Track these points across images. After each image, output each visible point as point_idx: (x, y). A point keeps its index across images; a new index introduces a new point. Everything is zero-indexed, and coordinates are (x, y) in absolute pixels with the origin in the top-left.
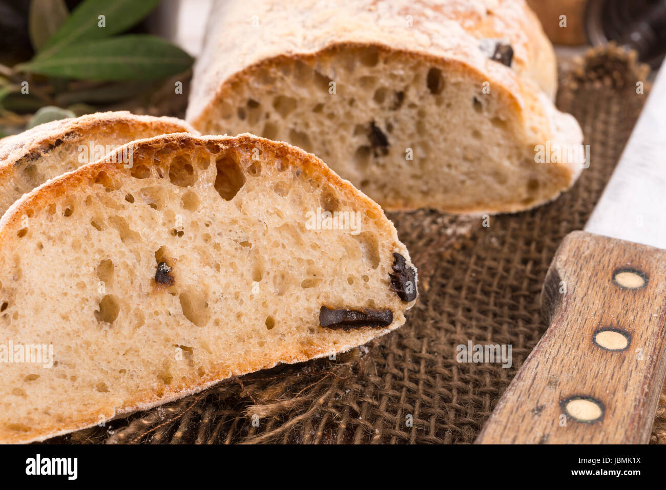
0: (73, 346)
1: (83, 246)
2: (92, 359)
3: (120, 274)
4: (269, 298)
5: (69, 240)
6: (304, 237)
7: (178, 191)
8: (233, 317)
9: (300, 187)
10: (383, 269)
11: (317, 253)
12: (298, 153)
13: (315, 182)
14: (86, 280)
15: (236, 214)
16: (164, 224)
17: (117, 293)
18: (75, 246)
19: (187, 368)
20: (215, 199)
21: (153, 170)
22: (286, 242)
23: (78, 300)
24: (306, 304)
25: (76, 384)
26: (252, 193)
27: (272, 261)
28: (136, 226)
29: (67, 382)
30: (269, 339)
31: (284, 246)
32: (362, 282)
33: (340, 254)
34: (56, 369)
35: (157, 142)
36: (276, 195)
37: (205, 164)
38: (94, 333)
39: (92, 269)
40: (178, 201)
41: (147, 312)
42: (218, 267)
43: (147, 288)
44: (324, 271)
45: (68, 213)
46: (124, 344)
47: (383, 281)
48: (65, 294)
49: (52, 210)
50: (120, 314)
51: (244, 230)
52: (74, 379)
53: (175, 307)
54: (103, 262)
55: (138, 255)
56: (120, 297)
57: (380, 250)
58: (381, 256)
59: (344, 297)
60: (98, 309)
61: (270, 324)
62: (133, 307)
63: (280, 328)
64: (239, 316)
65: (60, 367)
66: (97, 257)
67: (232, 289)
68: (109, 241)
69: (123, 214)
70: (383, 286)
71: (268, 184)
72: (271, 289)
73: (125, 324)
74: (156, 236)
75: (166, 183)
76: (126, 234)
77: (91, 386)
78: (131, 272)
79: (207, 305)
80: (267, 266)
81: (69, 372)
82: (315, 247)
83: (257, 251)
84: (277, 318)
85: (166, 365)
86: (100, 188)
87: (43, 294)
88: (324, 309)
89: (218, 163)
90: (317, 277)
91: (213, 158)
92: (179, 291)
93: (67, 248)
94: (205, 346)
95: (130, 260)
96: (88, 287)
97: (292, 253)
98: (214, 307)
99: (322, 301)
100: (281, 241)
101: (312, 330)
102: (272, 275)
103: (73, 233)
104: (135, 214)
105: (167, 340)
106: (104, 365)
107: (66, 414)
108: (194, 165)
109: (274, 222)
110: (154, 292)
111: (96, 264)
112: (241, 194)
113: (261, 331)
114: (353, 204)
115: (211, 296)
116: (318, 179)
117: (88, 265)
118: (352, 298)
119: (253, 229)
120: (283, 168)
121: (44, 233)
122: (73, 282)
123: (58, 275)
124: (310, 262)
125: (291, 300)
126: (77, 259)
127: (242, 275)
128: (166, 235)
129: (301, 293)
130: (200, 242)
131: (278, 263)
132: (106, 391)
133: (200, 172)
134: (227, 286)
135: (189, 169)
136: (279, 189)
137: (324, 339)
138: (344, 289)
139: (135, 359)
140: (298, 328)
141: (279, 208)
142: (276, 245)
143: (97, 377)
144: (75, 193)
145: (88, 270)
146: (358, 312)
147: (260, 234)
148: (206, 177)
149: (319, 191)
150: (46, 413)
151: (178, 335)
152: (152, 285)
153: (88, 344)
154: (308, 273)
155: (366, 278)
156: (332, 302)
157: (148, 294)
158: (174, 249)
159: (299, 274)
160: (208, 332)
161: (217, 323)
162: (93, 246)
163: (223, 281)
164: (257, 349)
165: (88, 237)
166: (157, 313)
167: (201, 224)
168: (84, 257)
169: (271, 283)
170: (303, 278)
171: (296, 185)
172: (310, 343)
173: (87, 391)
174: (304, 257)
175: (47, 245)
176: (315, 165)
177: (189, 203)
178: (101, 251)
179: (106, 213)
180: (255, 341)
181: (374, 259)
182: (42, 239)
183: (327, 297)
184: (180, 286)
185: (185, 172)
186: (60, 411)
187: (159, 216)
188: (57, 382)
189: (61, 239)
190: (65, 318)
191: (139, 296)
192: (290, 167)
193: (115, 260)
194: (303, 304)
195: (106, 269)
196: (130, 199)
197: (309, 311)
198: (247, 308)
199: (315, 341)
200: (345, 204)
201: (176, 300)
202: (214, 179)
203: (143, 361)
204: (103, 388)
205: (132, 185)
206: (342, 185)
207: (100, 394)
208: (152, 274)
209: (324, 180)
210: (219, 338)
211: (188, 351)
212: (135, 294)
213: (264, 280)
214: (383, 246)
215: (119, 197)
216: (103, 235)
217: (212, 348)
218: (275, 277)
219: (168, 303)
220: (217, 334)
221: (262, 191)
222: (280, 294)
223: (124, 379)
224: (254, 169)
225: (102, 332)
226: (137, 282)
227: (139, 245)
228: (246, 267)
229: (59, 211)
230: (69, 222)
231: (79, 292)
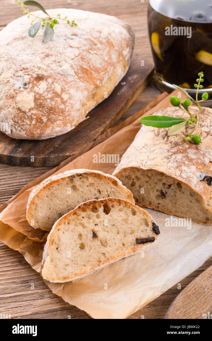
0: (76, 256)
1: (74, 231)
2: (81, 258)
3: (84, 237)
4: (122, 238)
5: (70, 230)
6: (128, 221)
7: (95, 214)
8: (114, 244)
9: (125, 209)
10: (150, 227)
11: (132, 225)
12: (123, 200)
13: (129, 207)
14: (76, 239)
15: (110, 218)
16: (93, 223)
17: (84, 241)
18: (72, 231)
19: (105, 258)
20: (104, 215)
21: (87, 210)
22: (124, 223)
23: (75, 244)
24: (132, 239)
25: (78, 265)
26: (113, 212)
27: (121, 228)
28: (86, 225)
29: (76, 265)
30: (124, 248)
31: (124, 225)
32: (145, 231)
33: (138, 225)
34: (72, 262)
35: (88, 202)
36: (120, 212)
37: (100, 206)
38: (80, 252)
39: (77, 236)
40: (95, 217)
41: (92, 245)
42: (108, 232)
43: (92, 239)
44: (135, 230)
45: (68, 223)
46: (88, 254)
47: (151, 230)
48: (72, 243)
49: (65, 223)
50: (86, 247)
51: (113, 221)
52: (77, 264)
53: (99, 243)
54: (79, 234)
55: (88, 231)
56: (85, 242)
57: (148, 222)
58: (149, 224)
59: (141, 235)
60: (80, 246)
61: (123, 245)
62: (89, 244)
63: (126, 245)
64: (115, 244)
65: (73, 262)
66: (78, 233)
67: (112, 237)
68: (80, 229)
69: (82, 222)
70: (151, 231)
71: (117, 209)
72: (122, 236)
73: (87, 249)
74: (91, 226)
75: (92, 213)
76: (84, 226)
77: (82, 265)
78: (87, 236)
79: (107, 242)
80: (120, 230)
81: (76, 263)
82: (132, 224)
83: (117, 227)
84: (125, 243)
85: (99, 259)
86: (75, 216)
87: (66, 244)
88: (137, 239)
89: (104, 206)
90: (134, 231)
91: (102, 205)
92: (99, 239)
93: (70, 232)
94: (108, 252)
95: (86, 233)
96: (77, 241)
97: (126, 226)
98: (109, 242)
99: (136, 237)
100: (123, 223)
101: (134, 245)
102: (122, 232)
103: (71, 228)
104: (85, 221)
105: (98, 252)
106: (84, 260)
107: (77, 273)
108: (97, 207)
109: (120, 219)
110: (93, 240)
111: (78, 235)
112: (111, 213)
113: (122, 247)
114: (140, 211)
115: (107, 239)
116: (129, 206)
117: (76, 235)
118: (143, 236)
119: (115, 221)
120: (120, 205)
121: (64, 229)
122: (73, 240)
123: (69, 239)
124: (131, 228)
125: (128, 238)
126: (73, 234)
127: (114, 233)
128: (94, 225)
129: (130, 236)
130: (102, 226)
131: (123, 229)
132: (86, 266)
133: (99, 209)
134: (111, 236)
135: (96, 208)
136: (120, 210)
137: (138, 247)
138: (141, 233)
139: (91, 258)
140: (131, 245)
141: (121, 215)
142: (122, 224)
143: (83, 263)
144: (70, 218)
145: (76, 237)
146: (145, 239)
147: (117, 222)
148: (101, 210)
149: (130, 209)
150: (72, 273)
151: (101, 250)
152: (92, 238)
153: (79, 255)
154: (131, 231)
155: (146, 230)
156: (138, 237)
157: (92, 241)
158: (96, 229)
159: (129, 231)
160: (108, 249)
161: (110, 246)
162: (76, 231)
163: (110, 235)
164: (121, 251)
165: (75, 229)
166: (95, 245)
167: (102, 222)
168: (75, 233)
169: (122, 234)
170: (130, 232)
171: (124, 208)
172: (135, 248)
173: (81, 267)
174: (129, 226)
175: (65, 232)
176: (128, 203)
177: (98, 217)
178: (78, 232)
179: (78, 222)
180: (120, 249)
181: (147, 225)
182: (64, 231)
183: (137, 236)
184: (99, 238)
185: (95, 209)
186: (75, 272)
187: (91, 221)
188: (73, 265)
189: (68, 230)
190: (73, 249)
191: (90, 242)
192: (122, 204)
193: (82, 233)
194: (131, 239)
195: (80, 236)
196: (83, 218)
197: (133, 240)
198: (117, 241)
199: (136, 247)
200: (138, 212)
201: (99, 242)
202: (103, 210)
203: (93, 258)
204: (85, 266)
205: (83, 214)
206: (136, 207)
207: (84, 267)
208: (92, 235)
209: (131, 206)
210: (111, 250)
211: (104, 254)
212: (89, 241)
213: (120, 234)
214: (149, 221)
215: (80, 217)
216: (78, 228)
217: (110, 252)
218: (123, 233)
219: (97, 243)
220: (111, 249)
221: (116, 211)
222: (125, 237)
223: (89, 263)
224: (113, 206)
225: (82, 252)
226: (89, 238)
227: (88, 229)
228: (115, 231)
229: (67, 223)
230: (69, 226)
231: (75, 243)
